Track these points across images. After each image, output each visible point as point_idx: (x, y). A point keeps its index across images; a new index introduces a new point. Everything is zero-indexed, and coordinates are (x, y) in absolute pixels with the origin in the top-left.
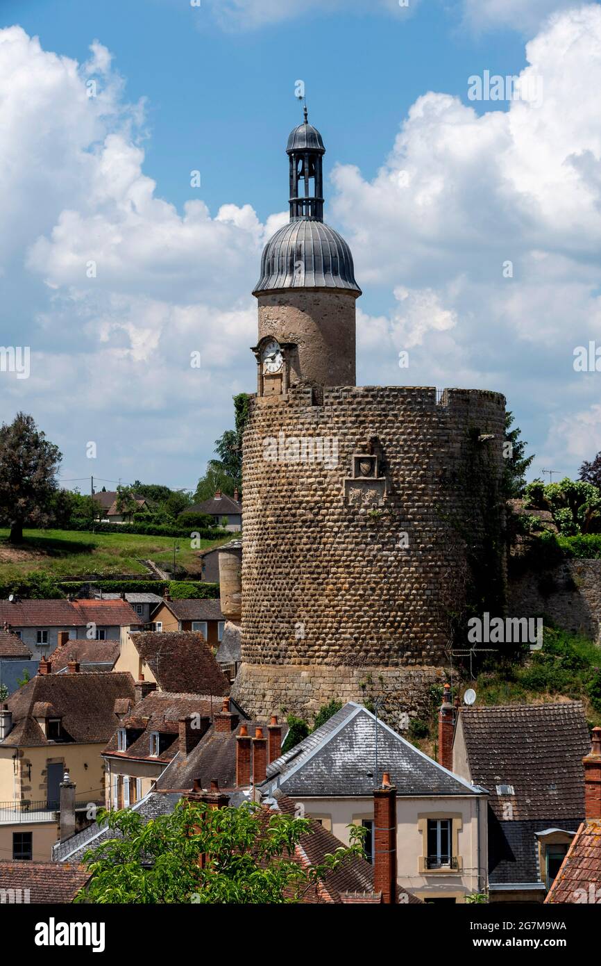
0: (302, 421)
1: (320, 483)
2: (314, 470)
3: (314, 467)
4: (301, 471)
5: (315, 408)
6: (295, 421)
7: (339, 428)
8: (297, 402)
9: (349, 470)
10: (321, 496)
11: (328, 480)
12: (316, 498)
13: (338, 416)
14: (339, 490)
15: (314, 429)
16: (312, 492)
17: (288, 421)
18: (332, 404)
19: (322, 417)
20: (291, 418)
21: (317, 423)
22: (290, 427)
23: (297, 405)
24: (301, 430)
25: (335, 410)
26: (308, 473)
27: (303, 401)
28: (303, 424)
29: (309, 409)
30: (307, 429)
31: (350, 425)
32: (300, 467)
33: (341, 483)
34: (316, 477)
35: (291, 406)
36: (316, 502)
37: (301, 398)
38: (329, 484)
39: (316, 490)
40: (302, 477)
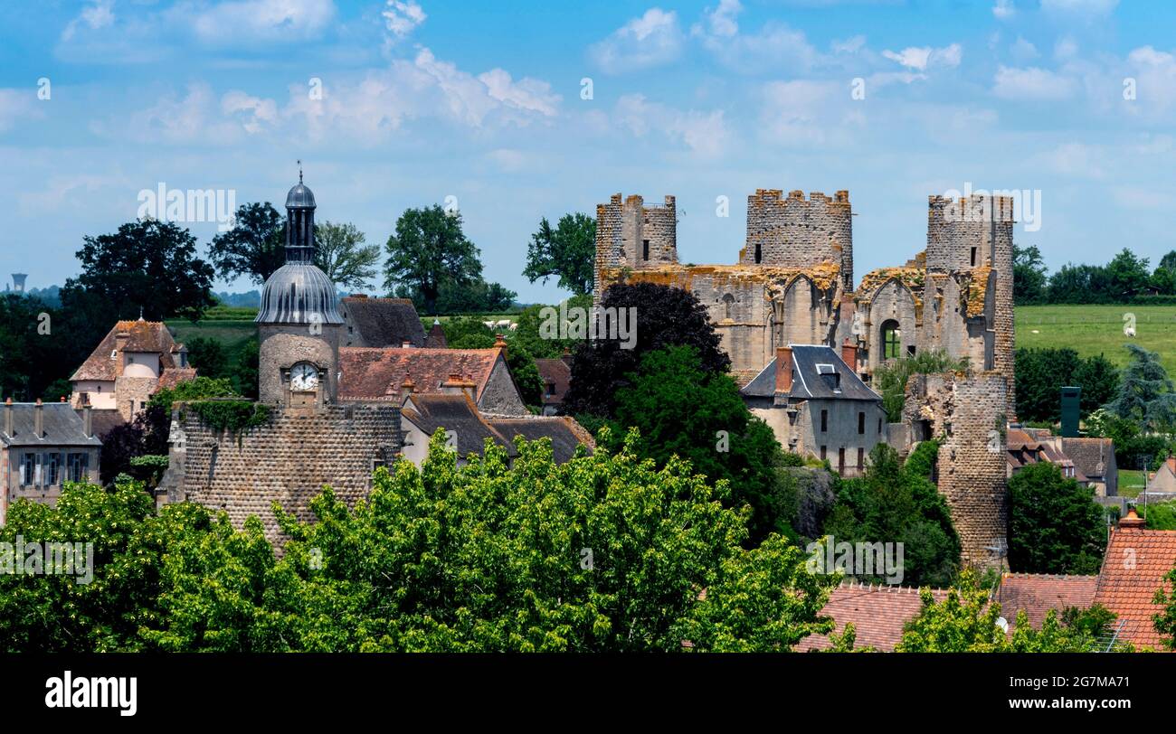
0: (337, 431)
1: (350, 481)
2: (345, 471)
3: (346, 468)
4: (335, 471)
5: (347, 421)
6: (331, 431)
7: (364, 438)
8: (333, 415)
9: (369, 471)
10: (350, 492)
11: (355, 478)
12: (348, 493)
13: (363, 429)
14: (363, 487)
15: (347, 438)
16: (344, 488)
17: (324, 431)
18: (360, 419)
19: (353, 429)
20: (326, 428)
21: (349, 434)
22: (325, 436)
23: (333, 418)
24: (336, 438)
25: (362, 424)
26: (341, 473)
27: (338, 416)
28: (337, 433)
29: (342, 422)
30: (341, 438)
31: (370, 436)
32: (334, 468)
33: (365, 482)
34: (347, 476)
35: (326, 418)
36: (347, 497)
37: (336, 413)
38: (356, 482)
39: (347, 487)
40: (336, 476)
